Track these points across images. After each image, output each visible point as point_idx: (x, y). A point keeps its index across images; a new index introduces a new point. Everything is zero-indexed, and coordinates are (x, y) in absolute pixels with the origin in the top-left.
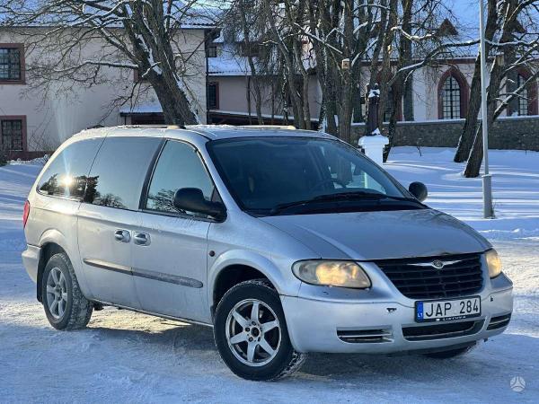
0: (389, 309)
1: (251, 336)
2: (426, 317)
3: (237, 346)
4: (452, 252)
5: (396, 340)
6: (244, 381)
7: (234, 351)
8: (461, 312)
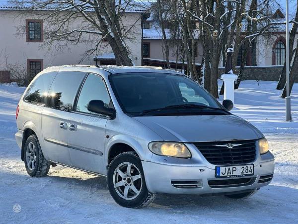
0: (201, 170)
1: (126, 183)
2: (221, 175)
3: (119, 188)
4: (239, 139)
5: (204, 187)
6: (122, 207)
7: (117, 191)
8: (242, 173)
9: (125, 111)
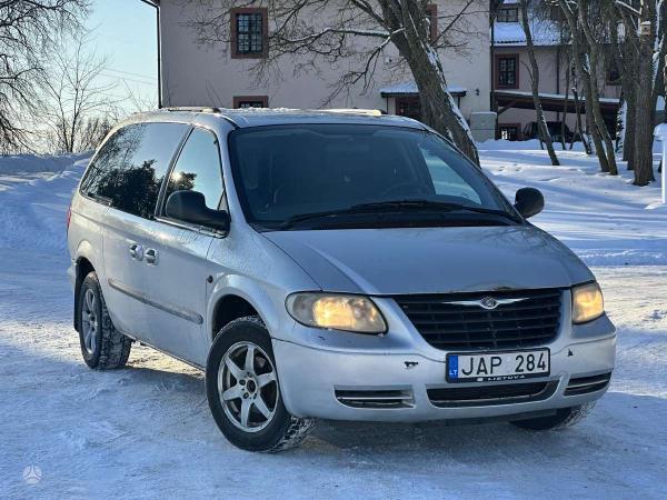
0: (407, 364)
1: (246, 391)
2: (461, 375)
3: (232, 403)
4: (513, 286)
5: (420, 406)
7: (227, 412)
8: (517, 370)
9: (250, 218)
